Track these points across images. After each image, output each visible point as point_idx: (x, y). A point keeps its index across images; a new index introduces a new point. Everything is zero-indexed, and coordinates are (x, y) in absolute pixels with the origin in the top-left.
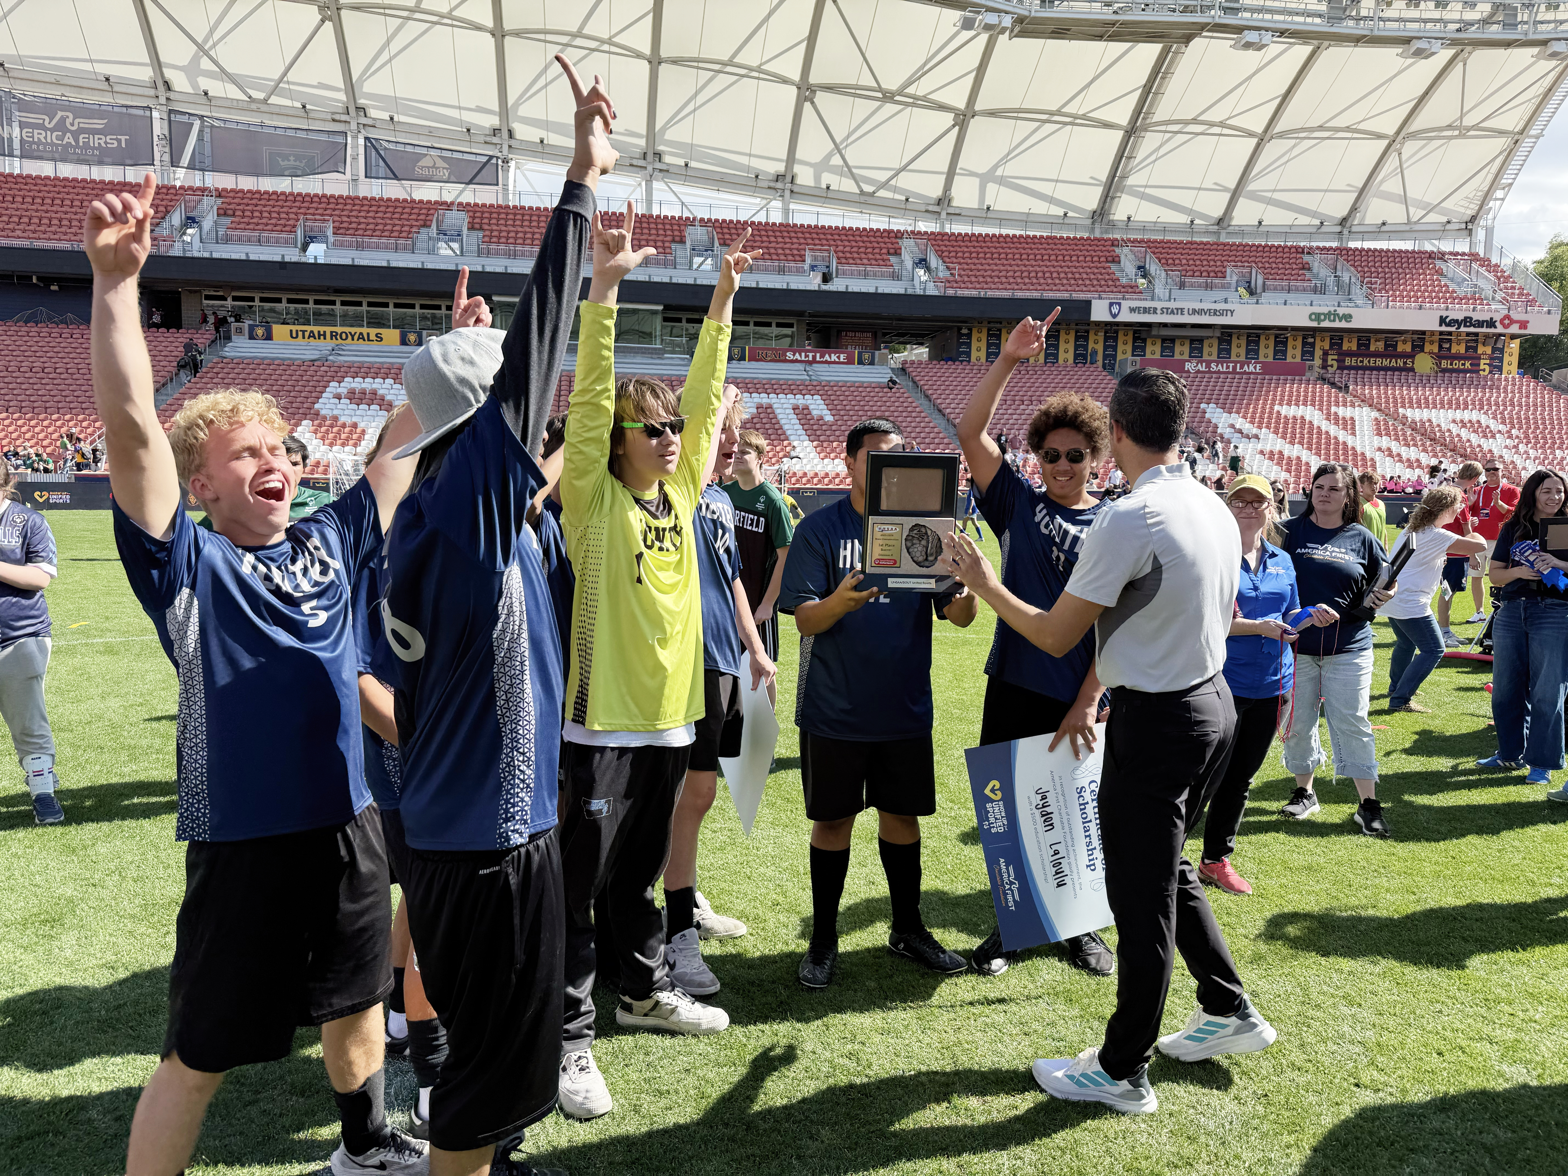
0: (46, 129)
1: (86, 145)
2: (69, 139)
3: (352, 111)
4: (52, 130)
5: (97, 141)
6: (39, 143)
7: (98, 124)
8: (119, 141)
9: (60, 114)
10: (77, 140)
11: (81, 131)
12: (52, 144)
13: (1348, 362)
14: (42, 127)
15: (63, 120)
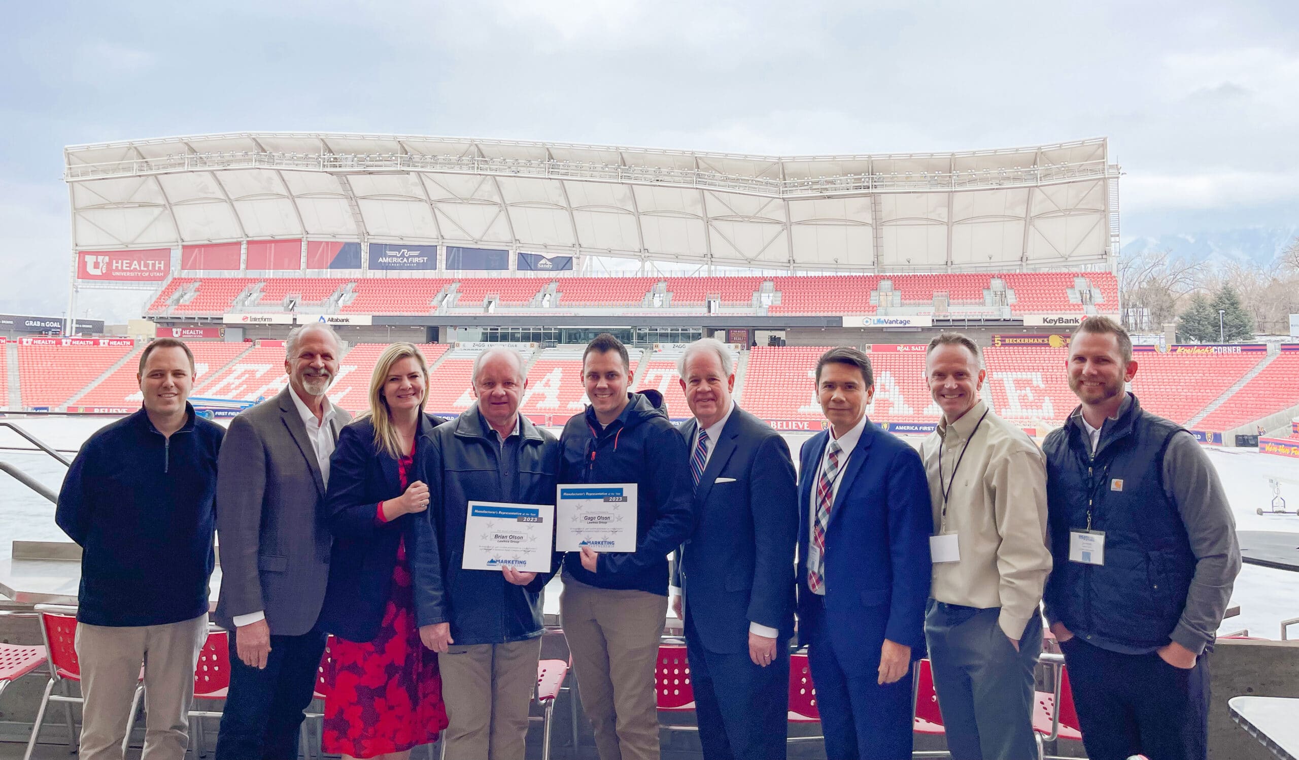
0: (397, 257)
1: (411, 262)
2: (405, 260)
3: (514, 241)
4: (399, 257)
5: (416, 260)
6: (395, 263)
7: (417, 253)
8: (424, 260)
9: (403, 250)
10: (408, 260)
11: (410, 256)
12: (399, 263)
13: (1007, 341)
14: (396, 256)
15: (403, 252)
